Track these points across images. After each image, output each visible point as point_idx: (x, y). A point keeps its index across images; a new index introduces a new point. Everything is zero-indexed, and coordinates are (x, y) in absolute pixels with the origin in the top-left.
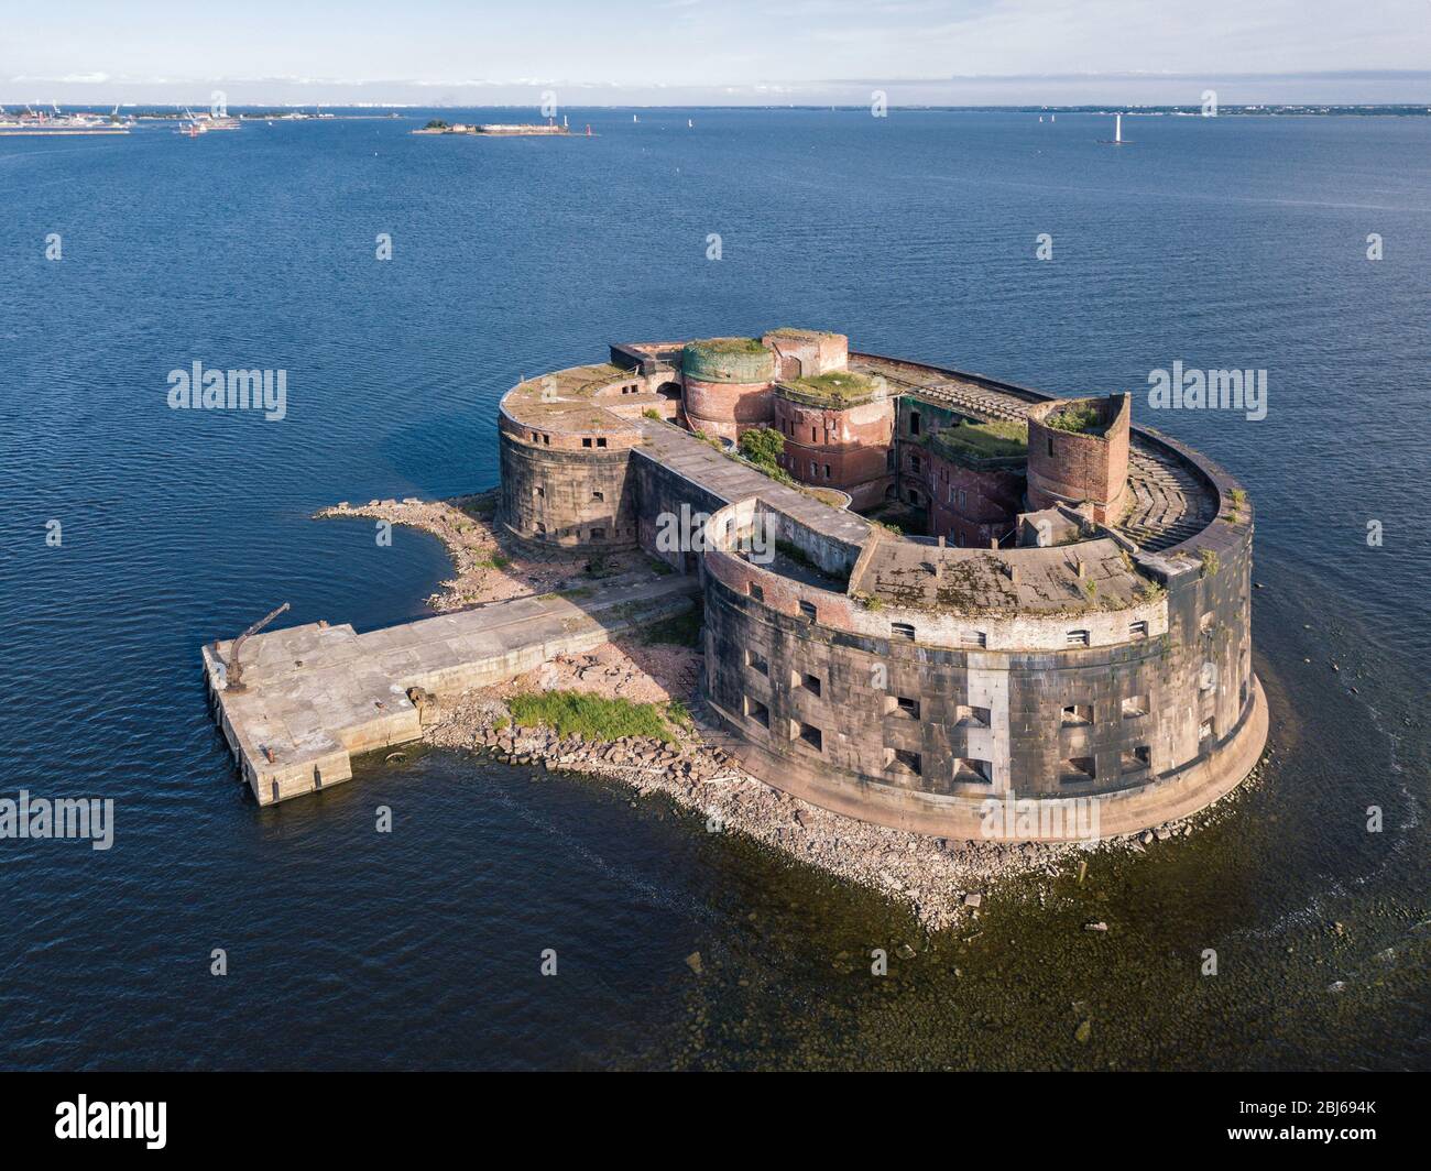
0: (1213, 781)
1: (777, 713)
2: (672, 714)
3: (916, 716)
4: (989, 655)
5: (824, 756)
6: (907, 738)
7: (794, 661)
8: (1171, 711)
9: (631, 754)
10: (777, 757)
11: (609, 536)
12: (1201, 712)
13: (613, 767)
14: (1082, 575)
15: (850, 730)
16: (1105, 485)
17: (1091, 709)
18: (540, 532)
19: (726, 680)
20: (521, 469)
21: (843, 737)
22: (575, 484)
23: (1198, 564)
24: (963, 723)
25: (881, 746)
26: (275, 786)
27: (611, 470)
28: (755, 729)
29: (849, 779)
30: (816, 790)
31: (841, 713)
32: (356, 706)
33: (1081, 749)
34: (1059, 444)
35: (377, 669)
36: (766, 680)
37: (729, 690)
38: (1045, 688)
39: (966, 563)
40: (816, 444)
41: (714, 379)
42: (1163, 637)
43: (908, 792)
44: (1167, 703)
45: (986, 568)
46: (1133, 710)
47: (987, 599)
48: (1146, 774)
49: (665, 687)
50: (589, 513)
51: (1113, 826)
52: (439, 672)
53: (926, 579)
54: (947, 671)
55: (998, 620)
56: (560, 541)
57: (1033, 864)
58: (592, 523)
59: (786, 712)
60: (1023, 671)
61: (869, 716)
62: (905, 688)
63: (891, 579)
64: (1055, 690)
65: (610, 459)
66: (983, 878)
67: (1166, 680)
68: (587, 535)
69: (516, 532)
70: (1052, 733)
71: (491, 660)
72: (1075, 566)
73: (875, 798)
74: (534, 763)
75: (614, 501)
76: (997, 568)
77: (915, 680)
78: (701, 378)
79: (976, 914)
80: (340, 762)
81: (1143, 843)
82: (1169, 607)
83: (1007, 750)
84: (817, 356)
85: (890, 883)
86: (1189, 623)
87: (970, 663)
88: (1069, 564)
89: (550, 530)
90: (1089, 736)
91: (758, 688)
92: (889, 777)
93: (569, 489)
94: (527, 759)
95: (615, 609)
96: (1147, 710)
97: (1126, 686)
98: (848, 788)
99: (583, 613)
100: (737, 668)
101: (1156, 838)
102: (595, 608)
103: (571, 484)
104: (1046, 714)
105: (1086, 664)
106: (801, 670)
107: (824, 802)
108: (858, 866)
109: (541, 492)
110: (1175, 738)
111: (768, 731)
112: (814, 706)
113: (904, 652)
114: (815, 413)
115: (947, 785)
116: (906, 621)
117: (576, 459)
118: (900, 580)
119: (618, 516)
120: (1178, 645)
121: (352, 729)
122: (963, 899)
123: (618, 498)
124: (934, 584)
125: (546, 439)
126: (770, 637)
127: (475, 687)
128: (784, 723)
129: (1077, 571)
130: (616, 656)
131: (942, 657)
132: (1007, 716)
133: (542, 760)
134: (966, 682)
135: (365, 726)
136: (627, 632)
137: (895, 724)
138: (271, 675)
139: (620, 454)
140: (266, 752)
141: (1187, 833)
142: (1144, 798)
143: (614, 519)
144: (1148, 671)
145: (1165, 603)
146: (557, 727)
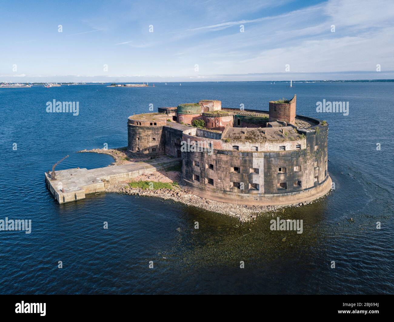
0: (318, 193)
1: (202, 177)
2: (174, 184)
3: (239, 172)
4: (259, 153)
5: (214, 187)
6: (236, 179)
7: (206, 161)
8: (307, 172)
9: (162, 192)
10: (202, 189)
11: (157, 150)
12: (315, 174)
13: (157, 195)
14: (284, 133)
15: (221, 178)
16: (290, 117)
17: (286, 169)
18: (138, 150)
19: (188, 172)
20: (133, 133)
21: (219, 180)
22: (148, 136)
23: (314, 131)
24: (252, 174)
25: (229, 182)
26: (64, 198)
27: (158, 132)
28: (196, 183)
29: (221, 192)
30: (212, 196)
31: (219, 174)
32: (87, 182)
33: (283, 180)
34: (277, 107)
35: (93, 176)
36: (199, 168)
37: (189, 174)
38: (273, 162)
39: (253, 131)
40: (213, 127)
41: (186, 113)
42: (305, 150)
43: (237, 194)
44: (306, 169)
45: (258, 132)
46: (297, 171)
47: (258, 138)
48: (300, 189)
49: (171, 179)
50: (152, 144)
51: (292, 202)
52: (110, 176)
53: (242, 135)
54: (247, 158)
55: (261, 143)
56: (144, 152)
57: (270, 210)
58: (152, 147)
59: (204, 176)
60: (268, 157)
61: (226, 173)
62: (236, 164)
63: (233, 135)
64: (276, 163)
65: (157, 129)
66: (257, 213)
67: (306, 162)
68: (151, 150)
69: (132, 151)
70: (275, 175)
71: (124, 174)
72: (282, 131)
73: (228, 196)
74: (136, 195)
75: (158, 141)
76: (261, 132)
77: (239, 161)
78: (182, 113)
79: (255, 219)
80: (82, 193)
81: (300, 206)
82: (307, 142)
83: (263, 180)
84: (213, 106)
85: (232, 214)
86: (312, 148)
87: (253, 156)
88: (280, 131)
89: (141, 149)
90: (285, 176)
91: (197, 171)
92: (232, 190)
93: (146, 137)
94: (134, 194)
95: (158, 164)
96: (301, 170)
97: (295, 163)
98: (221, 195)
99: (149, 165)
100: (191, 167)
101: (303, 205)
102: (153, 164)
103: (147, 136)
104: (274, 170)
105: (285, 156)
106: (208, 164)
107: (214, 199)
108: (223, 211)
109: (139, 139)
110: (308, 180)
111: (199, 183)
112: (212, 173)
113: (236, 154)
114: (213, 119)
115: (247, 191)
116: (236, 144)
117: (148, 128)
118: (235, 135)
119: (160, 145)
120: (309, 153)
121: (86, 186)
122: (251, 216)
123: (160, 140)
124: (243, 136)
125: (140, 123)
126: (200, 155)
127: (120, 181)
128: (204, 179)
129: (282, 132)
130: (159, 174)
131: (246, 154)
132: (263, 170)
133: (138, 194)
134: (252, 161)
135: (89, 186)
136: (161, 169)
137: (233, 175)
138: (64, 177)
139: (160, 127)
140: (61, 191)
141: (311, 203)
142: (300, 195)
143: (158, 146)
144: (301, 159)
145: (306, 140)
146: (142, 188)
